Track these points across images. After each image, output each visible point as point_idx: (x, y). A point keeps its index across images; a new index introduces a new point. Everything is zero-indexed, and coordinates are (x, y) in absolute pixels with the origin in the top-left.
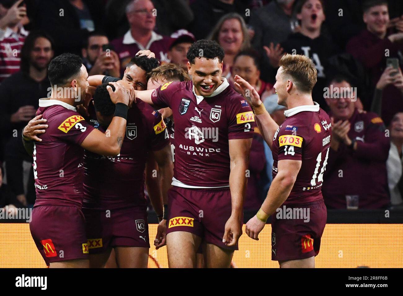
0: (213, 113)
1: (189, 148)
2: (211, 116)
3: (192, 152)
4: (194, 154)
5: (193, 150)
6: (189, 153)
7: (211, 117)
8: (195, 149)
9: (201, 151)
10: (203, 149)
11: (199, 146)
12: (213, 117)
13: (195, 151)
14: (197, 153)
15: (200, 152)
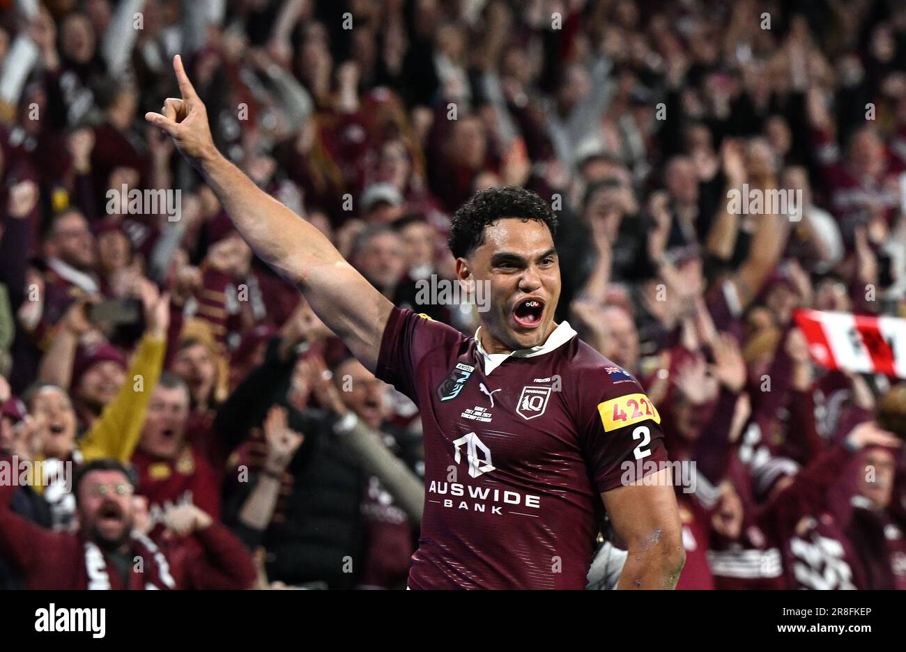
0: (527, 397)
1: (449, 489)
2: (522, 404)
3: (457, 500)
4: (461, 506)
5: (462, 493)
6: (448, 504)
7: (521, 407)
8: (466, 490)
9: (482, 497)
10: (487, 491)
11: (475, 483)
12: (525, 407)
13: (466, 497)
14: (471, 502)
15: (478, 500)
